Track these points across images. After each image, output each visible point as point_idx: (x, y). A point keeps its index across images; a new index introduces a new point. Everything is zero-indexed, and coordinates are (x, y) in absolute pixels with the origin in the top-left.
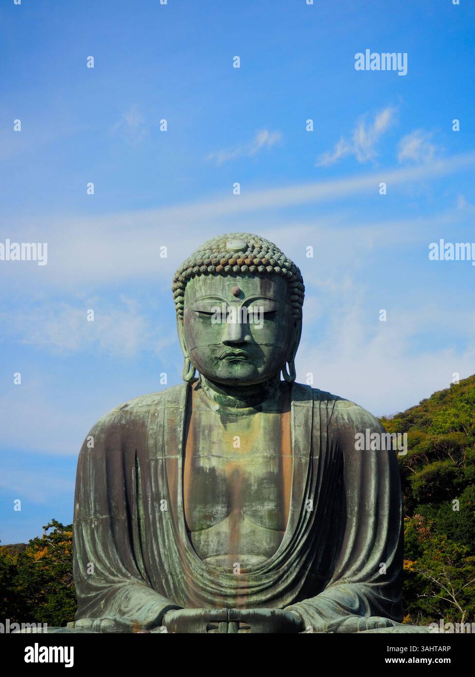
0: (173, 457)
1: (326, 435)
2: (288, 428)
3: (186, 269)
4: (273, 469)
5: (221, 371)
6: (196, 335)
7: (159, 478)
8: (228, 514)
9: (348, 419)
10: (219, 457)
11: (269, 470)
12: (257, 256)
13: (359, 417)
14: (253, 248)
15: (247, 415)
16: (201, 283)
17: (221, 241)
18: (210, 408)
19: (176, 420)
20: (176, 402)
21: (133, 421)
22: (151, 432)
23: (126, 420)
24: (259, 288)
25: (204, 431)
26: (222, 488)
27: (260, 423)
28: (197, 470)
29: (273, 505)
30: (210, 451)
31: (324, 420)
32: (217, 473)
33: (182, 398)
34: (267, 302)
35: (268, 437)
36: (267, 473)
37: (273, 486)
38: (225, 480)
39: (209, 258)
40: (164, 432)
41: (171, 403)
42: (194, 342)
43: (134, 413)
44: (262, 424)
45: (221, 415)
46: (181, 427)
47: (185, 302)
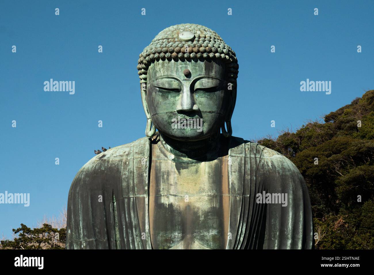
0: (141, 196)
1: (255, 178)
2: (227, 173)
3: (149, 55)
4: (215, 205)
5: (176, 132)
6: (157, 105)
7: (131, 211)
8: (183, 238)
9: (272, 165)
10: (175, 196)
11: (213, 206)
12: (203, 45)
13: (280, 164)
14: (199, 37)
15: (195, 163)
16: (160, 66)
17: (175, 32)
18: (168, 158)
19: (143, 167)
20: (142, 154)
21: (110, 167)
22: (124, 177)
23: (105, 167)
24: (204, 70)
25: (163, 176)
26: (178, 219)
27: (205, 169)
28: (159, 206)
29: (216, 232)
30: (168, 191)
31: (254, 167)
32: (174, 208)
33: (146, 150)
34: (210, 80)
35: (211, 180)
36: (211, 207)
37: (215, 217)
38: (180, 213)
39: (165, 47)
40: (133, 177)
41: (138, 154)
42: (155, 110)
43: (110, 162)
44: (207, 170)
45: (176, 163)
46: (146, 173)
47: (148, 79)
